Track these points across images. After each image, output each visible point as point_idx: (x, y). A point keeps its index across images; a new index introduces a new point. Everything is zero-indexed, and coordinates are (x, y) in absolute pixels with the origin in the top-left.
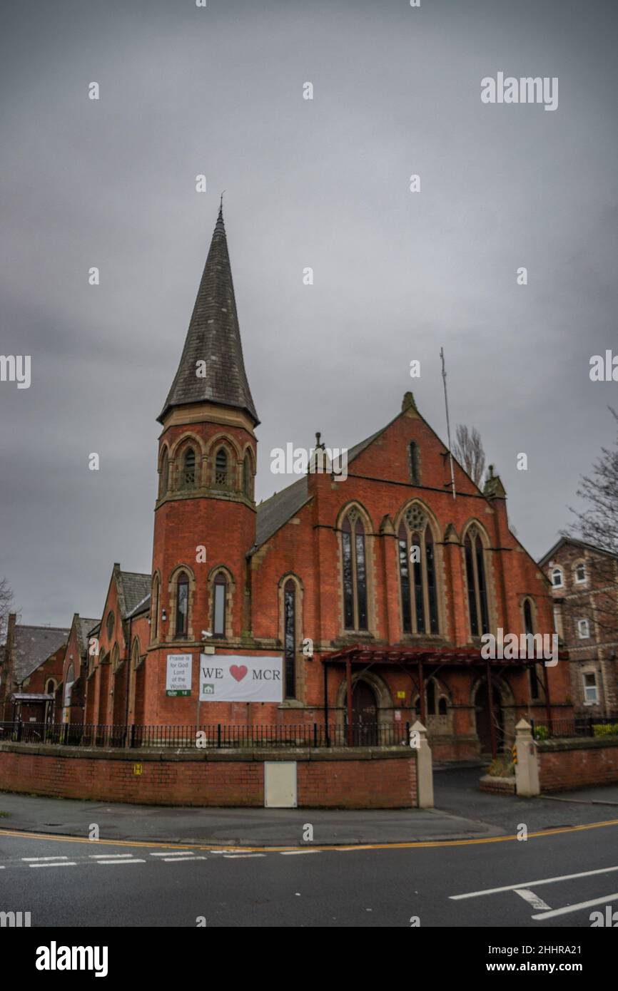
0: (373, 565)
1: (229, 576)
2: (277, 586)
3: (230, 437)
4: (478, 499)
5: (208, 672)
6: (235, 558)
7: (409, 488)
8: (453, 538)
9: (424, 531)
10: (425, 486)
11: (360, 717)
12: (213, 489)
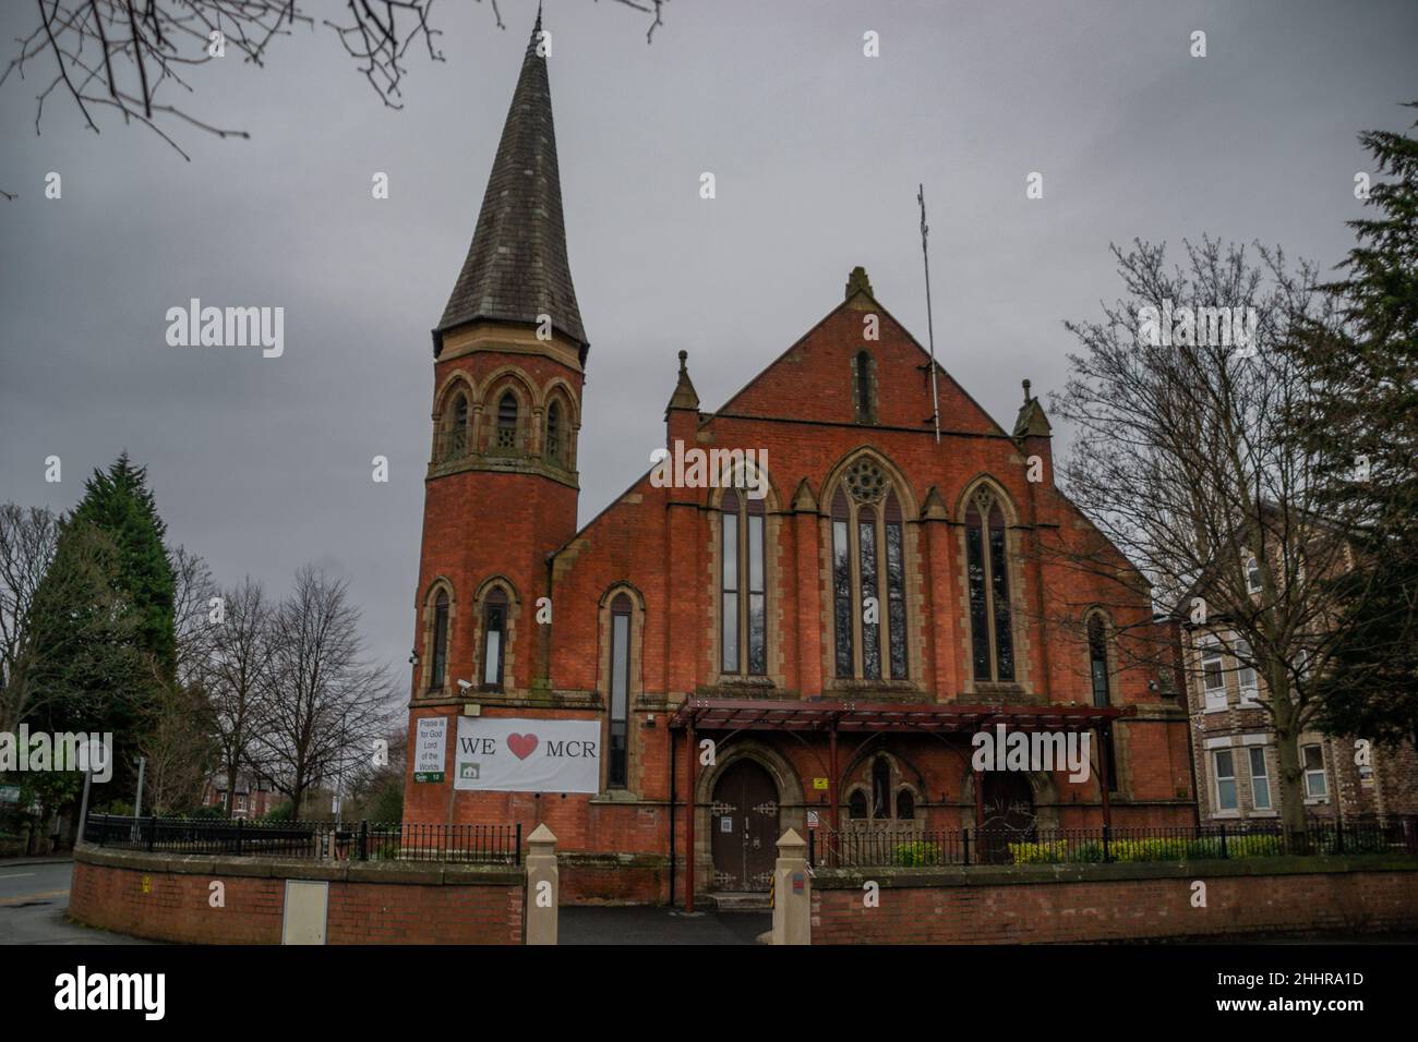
0: (776, 565)
1: (510, 593)
2: (597, 606)
3: (520, 372)
4: (993, 441)
5: (470, 743)
6: (523, 563)
7: (850, 430)
8: (935, 511)
9: (883, 503)
10: (885, 424)
11: (747, 820)
12: (490, 457)
